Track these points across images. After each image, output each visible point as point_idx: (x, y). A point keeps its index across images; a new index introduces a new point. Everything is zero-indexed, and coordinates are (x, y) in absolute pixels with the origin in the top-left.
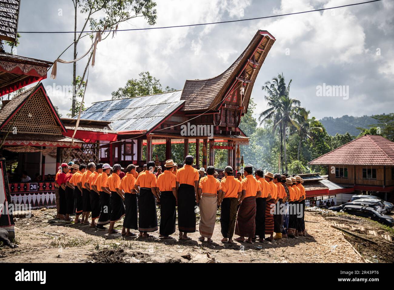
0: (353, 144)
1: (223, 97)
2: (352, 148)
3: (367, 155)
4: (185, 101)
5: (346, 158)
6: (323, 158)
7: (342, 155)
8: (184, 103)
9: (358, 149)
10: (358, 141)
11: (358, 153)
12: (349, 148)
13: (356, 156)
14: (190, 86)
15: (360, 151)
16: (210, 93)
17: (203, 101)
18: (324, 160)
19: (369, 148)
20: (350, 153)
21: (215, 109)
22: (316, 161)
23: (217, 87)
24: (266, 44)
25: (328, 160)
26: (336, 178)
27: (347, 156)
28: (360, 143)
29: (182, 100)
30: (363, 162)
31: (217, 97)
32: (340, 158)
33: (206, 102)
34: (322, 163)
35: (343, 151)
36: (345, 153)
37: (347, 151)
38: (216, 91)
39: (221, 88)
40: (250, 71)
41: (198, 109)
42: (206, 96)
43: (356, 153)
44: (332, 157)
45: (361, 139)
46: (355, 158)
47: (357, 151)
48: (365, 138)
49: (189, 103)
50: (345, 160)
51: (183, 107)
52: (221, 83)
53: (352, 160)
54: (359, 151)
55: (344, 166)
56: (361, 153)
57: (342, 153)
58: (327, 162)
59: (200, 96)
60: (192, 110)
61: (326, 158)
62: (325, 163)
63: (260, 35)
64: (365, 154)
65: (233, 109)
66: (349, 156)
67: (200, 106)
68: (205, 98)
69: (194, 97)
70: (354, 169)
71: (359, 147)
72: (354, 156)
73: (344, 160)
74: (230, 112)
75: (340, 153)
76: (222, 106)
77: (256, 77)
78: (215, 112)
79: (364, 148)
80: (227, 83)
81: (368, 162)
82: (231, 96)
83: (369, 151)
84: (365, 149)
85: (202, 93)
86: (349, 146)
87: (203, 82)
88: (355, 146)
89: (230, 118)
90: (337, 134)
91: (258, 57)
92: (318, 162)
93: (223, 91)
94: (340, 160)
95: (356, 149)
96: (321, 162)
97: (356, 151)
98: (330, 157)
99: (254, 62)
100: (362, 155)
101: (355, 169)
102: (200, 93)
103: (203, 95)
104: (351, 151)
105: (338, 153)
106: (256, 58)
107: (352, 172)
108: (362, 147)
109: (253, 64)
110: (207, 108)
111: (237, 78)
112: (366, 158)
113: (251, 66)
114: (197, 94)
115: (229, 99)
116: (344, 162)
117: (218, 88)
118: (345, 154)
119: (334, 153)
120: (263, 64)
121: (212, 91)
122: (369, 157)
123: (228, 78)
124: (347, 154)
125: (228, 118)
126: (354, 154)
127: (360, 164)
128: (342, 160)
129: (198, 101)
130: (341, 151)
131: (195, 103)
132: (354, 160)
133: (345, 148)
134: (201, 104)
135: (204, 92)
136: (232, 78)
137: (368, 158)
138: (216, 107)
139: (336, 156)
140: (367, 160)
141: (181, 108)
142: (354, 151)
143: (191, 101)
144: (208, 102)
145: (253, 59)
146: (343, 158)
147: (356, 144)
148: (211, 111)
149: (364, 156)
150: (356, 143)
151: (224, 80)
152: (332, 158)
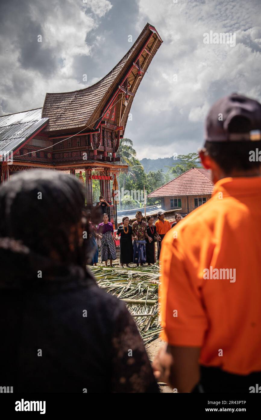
0: (184, 177)
1: (102, 112)
2: (184, 180)
3: (198, 185)
4: (49, 119)
5: (180, 190)
6: (159, 191)
7: (176, 187)
8: (48, 121)
9: (189, 181)
10: (188, 174)
11: (190, 184)
12: (181, 180)
13: (188, 188)
14: (53, 100)
15: (192, 182)
16: (85, 107)
17: (75, 117)
18: (160, 193)
19: (198, 179)
20: (182, 185)
21: (92, 127)
22: (154, 194)
23: (93, 99)
24: (152, 46)
25: (164, 192)
26: (171, 208)
27: (181, 188)
28: (190, 175)
29: (44, 119)
30: (196, 192)
31: (96, 111)
32: (175, 190)
33: (81, 118)
34: (159, 196)
35: (176, 184)
36: (178, 185)
37: (180, 183)
38: (93, 103)
39: (101, 98)
40: (132, 80)
41: (71, 127)
42: (80, 110)
43: (188, 184)
44: (167, 189)
45: (190, 172)
46: (188, 189)
47: (189, 183)
48: (193, 170)
49: (56, 121)
50: (180, 191)
51: (47, 126)
52: (99, 93)
53: (186, 191)
54: (190, 182)
55: (178, 197)
56: (192, 184)
57: (175, 185)
58: (163, 194)
59: (71, 112)
60: (61, 129)
61: (162, 191)
62: (162, 195)
63: (149, 30)
64: (196, 185)
65: (111, 129)
66: (182, 188)
67: (72, 123)
68: (79, 114)
69: (62, 113)
70: (186, 199)
71: (190, 179)
72: (187, 188)
73: (178, 192)
74: (107, 132)
75: (174, 185)
76: (101, 123)
77: (137, 90)
78: (93, 131)
79: (194, 179)
80: (108, 92)
81: (200, 192)
82: (109, 112)
83: (199, 182)
84: (195, 181)
85: (73, 107)
86: (180, 179)
87: (71, 94)
88: (186, 178)
89: (107, 140)
90: (150, 172)
91: (142, 62)
92: (155, 194)
93: (102, 104)
94: (175, 192)
95: (188, 181)
96: (158, 194)
97: (187, 183)
98: (165, 189)
99: (139, 68)
100: (193, 186)
101: (188, 200)
102: (69, 107)
103: (75, 110)
104: (183, 183)
105: (172, 185)
106: (140, 63)
107: (185, 202)
108: (193, 179)
109: (138, 70)
110: (84, 125)
111: (119, 87)
112: (198, 189)
113: (133, 74)
114: (65, 109)
115: (108, 115)
116: (179, 193)
117: (95, 100)
118: (179, 187)
119: (168, 186)
120: (146, 72)
121: (88, 104)
122: (200, 187)
123: (109, 86)
124: (180, 186)
125: (106, 139)
126: (186, 186)
127: (193, 194)
128: (177, 192)
129: (68, 117)
130: (175, 184)
131: (64, 121)
132: (187, 191)
133: (177, 180)
134: (73, 121)
135: (75, 105)
136: (113, 86)
137: (200, 189)
138: (94, 125)
139: (171, 189)
140: (199, 191)
141: (45, 128)
142: (186, 183)
143: (58, 119)
144: (84, 118)
145: (138, 64)
146: (177, 190)
147: (187, 177)
148: (89, 131)
149: (196, 187)
150: (186, 175)
151: (103, 89)
152: (168, 191)
